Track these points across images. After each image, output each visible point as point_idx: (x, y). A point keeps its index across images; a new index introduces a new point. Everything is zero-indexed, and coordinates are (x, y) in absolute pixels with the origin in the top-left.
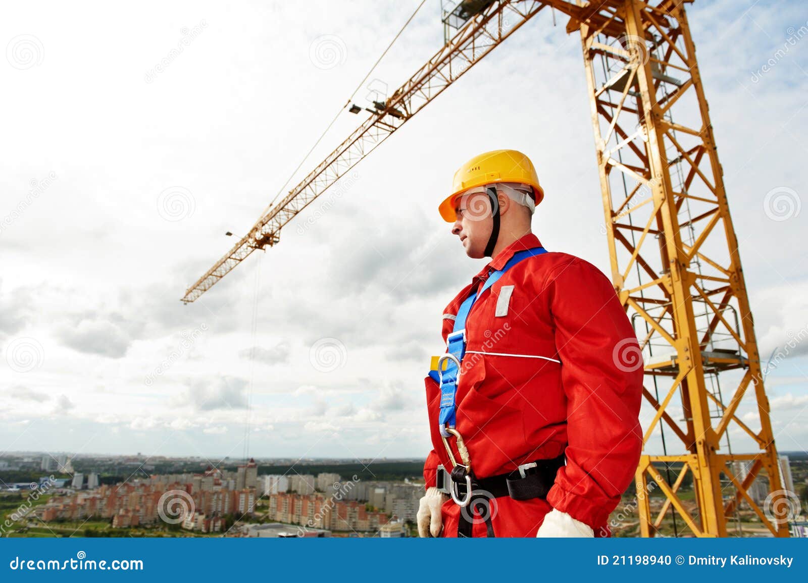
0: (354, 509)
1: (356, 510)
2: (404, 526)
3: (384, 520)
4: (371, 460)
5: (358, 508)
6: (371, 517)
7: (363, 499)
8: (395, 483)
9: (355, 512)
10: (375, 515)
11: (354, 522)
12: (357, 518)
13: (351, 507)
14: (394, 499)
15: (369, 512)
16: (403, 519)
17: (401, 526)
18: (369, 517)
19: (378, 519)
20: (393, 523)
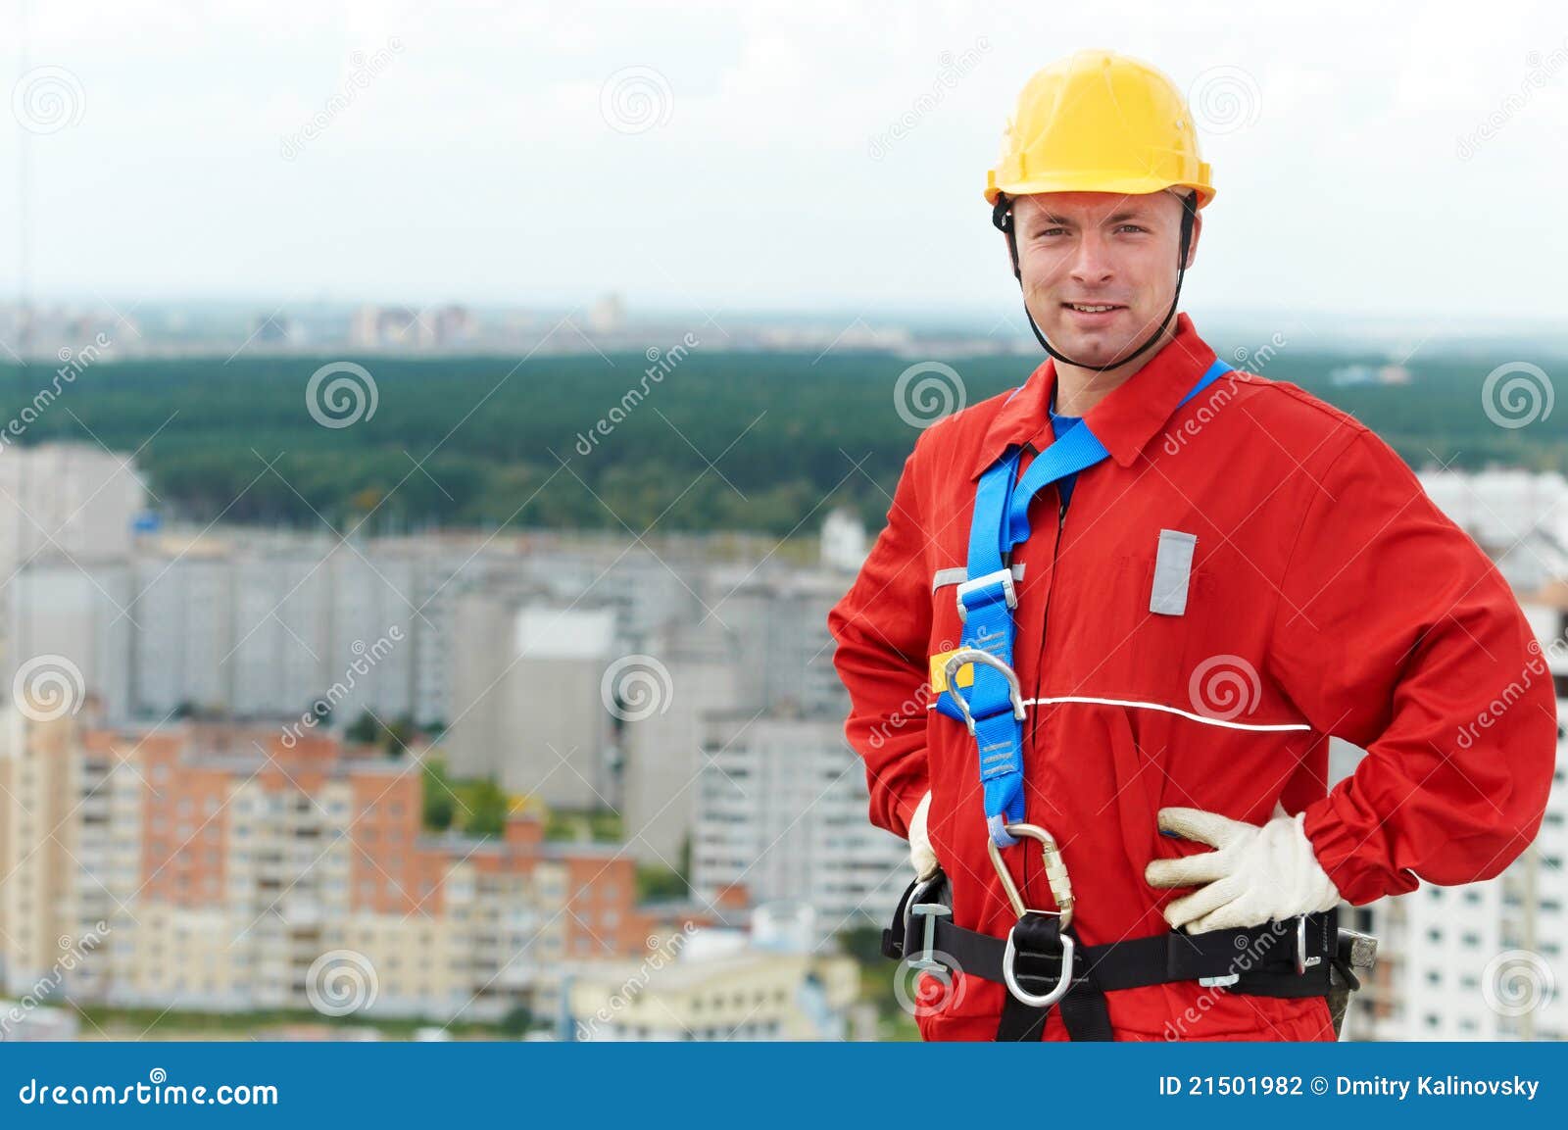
0: (303, 807)
1: (321, 812)
2: (814, 979)
3: (611, 919)
4: (456, 314)
5: (339, 792)
6: (482, 888)
7: (391, 707)
8: (728, 557)
9: (310, 833)
10: (518, 865)
11: (309, 935)
12: (336, 895)
13: (272, 783)
14: (713, 717)
15: (452, 840)
16: (806, 916)
17: (791, 977)
18: (458, 884)
19: (556, 903)
20: (701, 944)
